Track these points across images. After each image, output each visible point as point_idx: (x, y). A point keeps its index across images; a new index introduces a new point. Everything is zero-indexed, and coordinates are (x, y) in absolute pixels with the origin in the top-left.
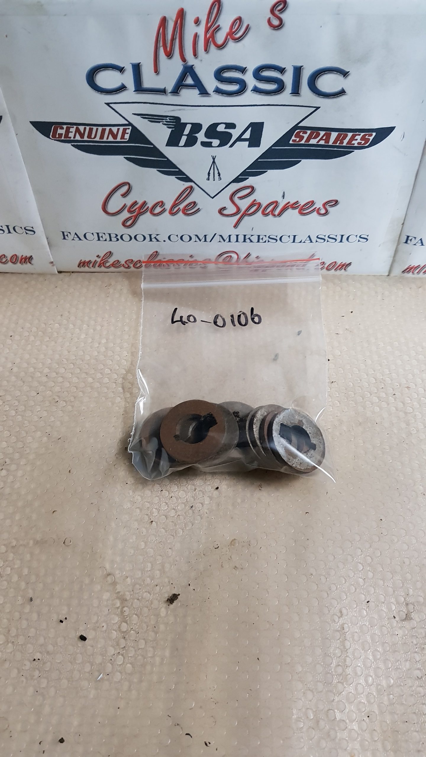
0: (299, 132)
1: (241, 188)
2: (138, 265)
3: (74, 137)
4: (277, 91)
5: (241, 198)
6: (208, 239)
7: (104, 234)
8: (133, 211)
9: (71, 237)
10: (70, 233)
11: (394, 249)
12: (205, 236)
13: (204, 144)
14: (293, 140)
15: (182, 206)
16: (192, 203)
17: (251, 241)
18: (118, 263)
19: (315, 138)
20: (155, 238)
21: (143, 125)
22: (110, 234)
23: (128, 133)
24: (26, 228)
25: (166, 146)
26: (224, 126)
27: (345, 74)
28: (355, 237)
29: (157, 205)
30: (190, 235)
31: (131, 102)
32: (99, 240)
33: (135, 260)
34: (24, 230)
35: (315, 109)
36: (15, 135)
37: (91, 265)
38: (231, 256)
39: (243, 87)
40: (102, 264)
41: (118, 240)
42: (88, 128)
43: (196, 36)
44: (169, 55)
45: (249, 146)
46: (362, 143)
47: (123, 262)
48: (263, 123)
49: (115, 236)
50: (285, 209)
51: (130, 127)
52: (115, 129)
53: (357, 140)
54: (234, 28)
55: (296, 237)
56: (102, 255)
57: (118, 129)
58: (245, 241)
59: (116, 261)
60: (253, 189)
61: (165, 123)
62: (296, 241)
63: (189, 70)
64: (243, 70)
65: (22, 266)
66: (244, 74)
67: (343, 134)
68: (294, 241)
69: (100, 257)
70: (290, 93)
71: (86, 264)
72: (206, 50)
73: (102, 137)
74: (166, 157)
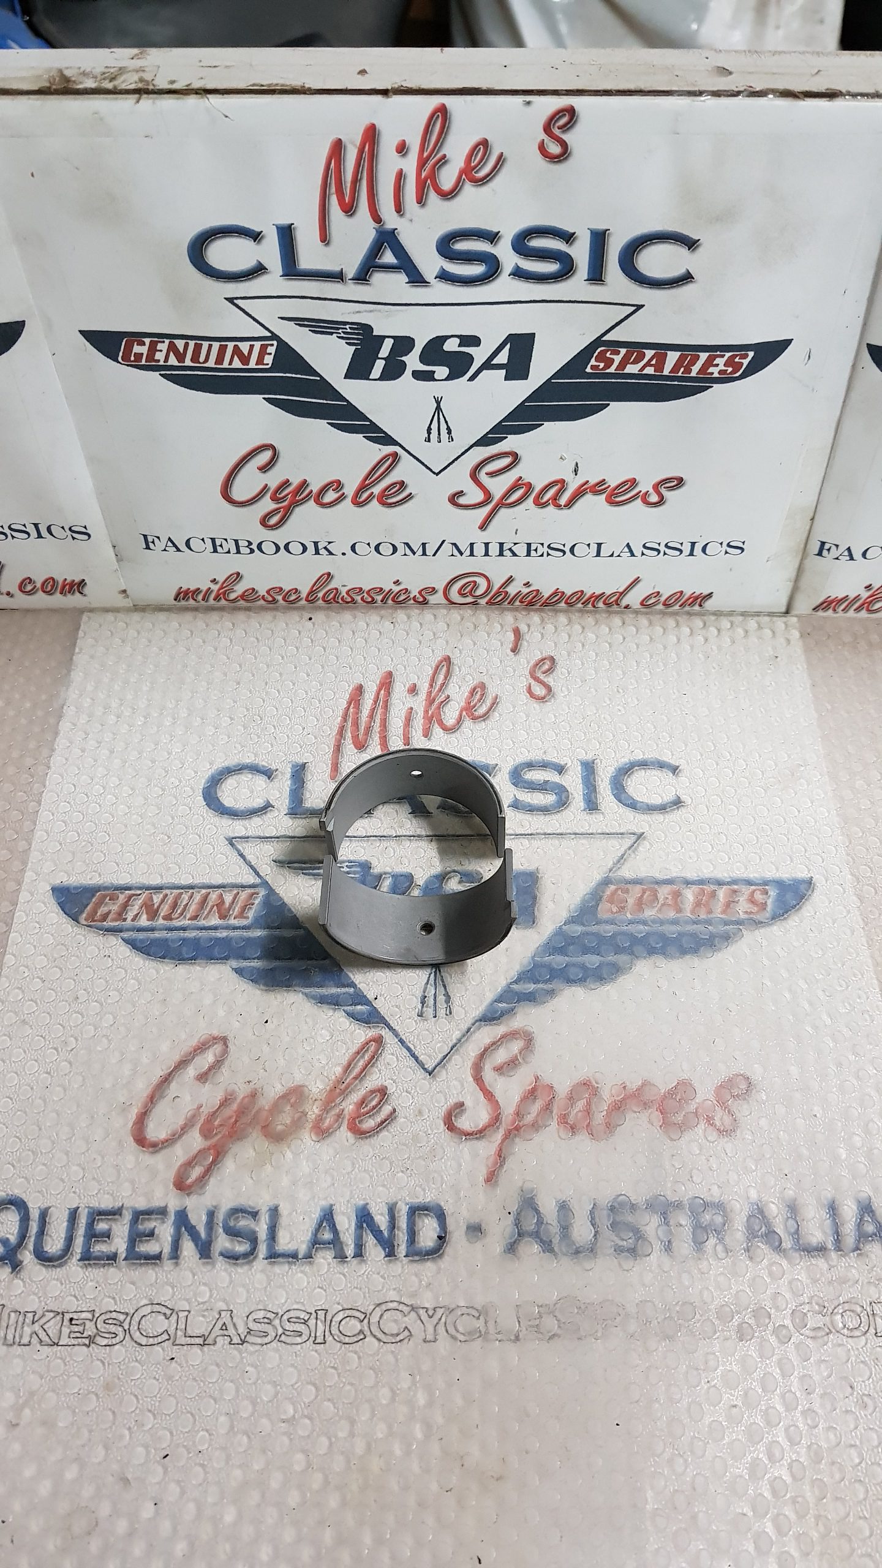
1: (492, 457)
4: (560, 275)
5: (492, 474)
11: (797, 566)
14: (593, 367)
26: (458, 341)
27: (691, 244)
31: (275, 295)
39: (493, 268)
43: (400, 176)
44: (349, 209)
45: (507, 378)
54: (474, 160)
60: (516, 458)
61: (342, 335)
64: (492, 237)
66: (495, 244)
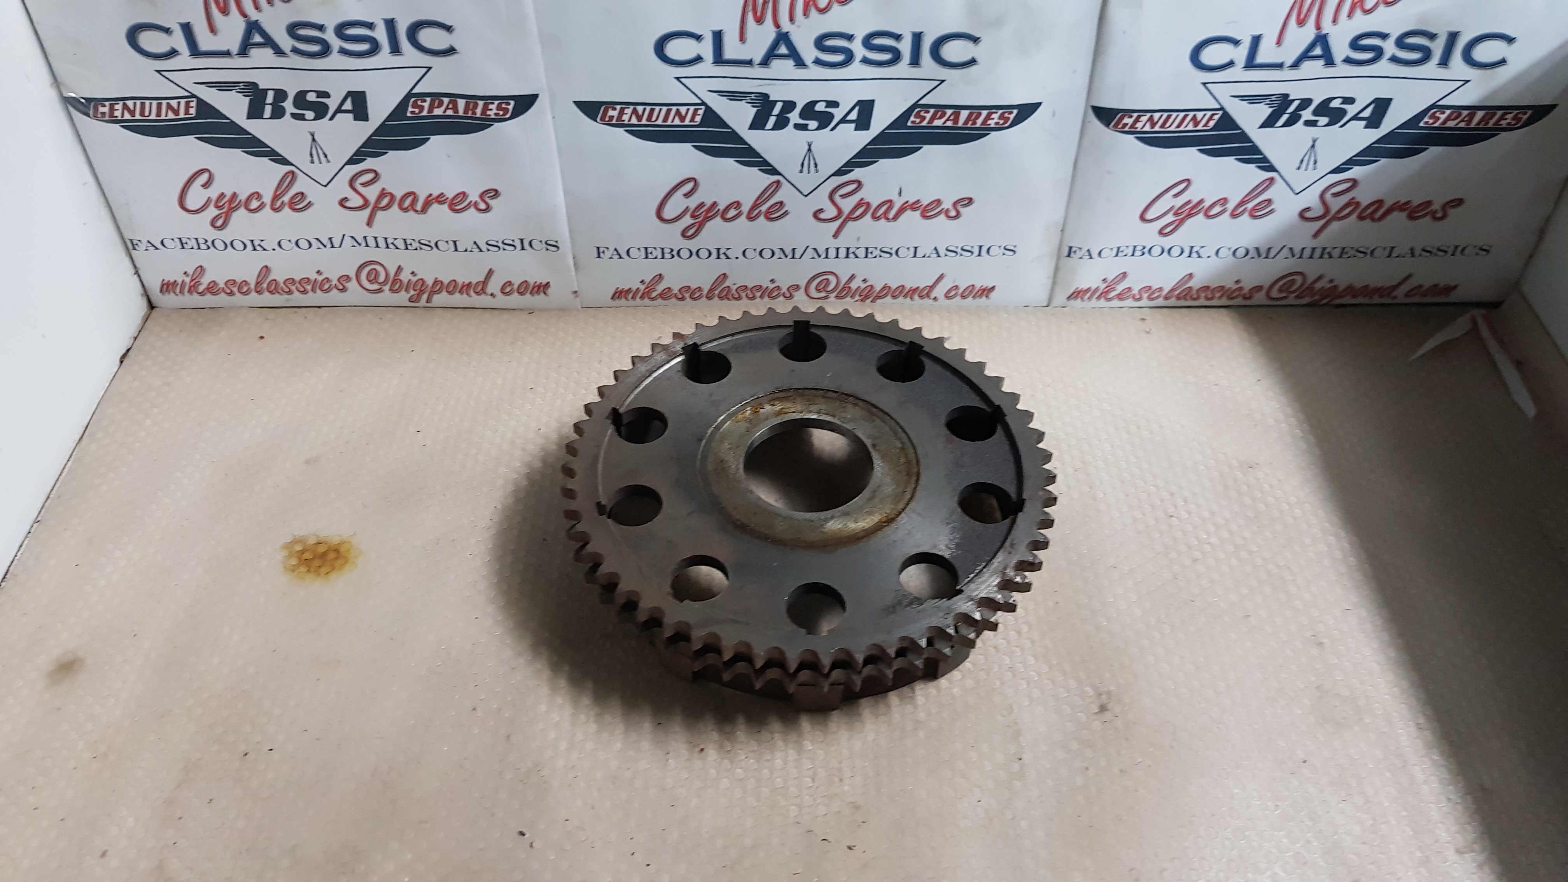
0: (920, 111)
2: (696, 296)
3: (629, 121)
6: (797, 255)
7: (655, 248)
8: (698, 216)
9: (608, 254)
10: (608, 248)
12: (794, 249)
13: (797, 127)
15: (764, 208)
16: (778, 203)
17: (857, 257)
18: (669, 291)
19: (940, 118)
20: (724, 253)
21: (721, 106)
22: (663, 249)
23: (699, 115)
24: (549, 242)
25: (749, 129)
28: (998, 248)
29: (731, 208)
30: (772, 248)
32: (647, 257)
33: (693, 287)
34: (545, 245)
35: (938, 82)
36: (550, 117)
37: (631, 295)
38: (828, 279)
40: (645, 294)
41: (673, 257)
42: (648, 108)
46: (1000, 123)
47: (676, 291)
48: (873, 101)
49: (669, 251)
50: (902, 210)
51: (703, 107)
52: (683, 110)
53: (993, 119)
55: (918, 249)
56: (647, 280)
57: (688, 109)
58: (847, 257)
59: (664, 290)
62: (918, 255)
63: (783, 38)
65: (532, 298)
67: (975, 112)
68: (915, 256)
69: (643, 284)
70: (908, 63)
71: (623, 294)
72: (806, 13)
73: (666, 119)
74: (746, 143)
